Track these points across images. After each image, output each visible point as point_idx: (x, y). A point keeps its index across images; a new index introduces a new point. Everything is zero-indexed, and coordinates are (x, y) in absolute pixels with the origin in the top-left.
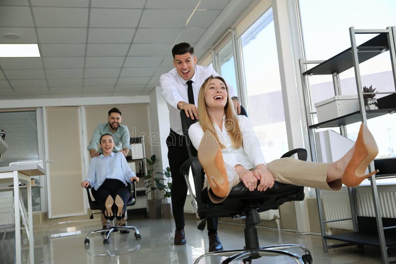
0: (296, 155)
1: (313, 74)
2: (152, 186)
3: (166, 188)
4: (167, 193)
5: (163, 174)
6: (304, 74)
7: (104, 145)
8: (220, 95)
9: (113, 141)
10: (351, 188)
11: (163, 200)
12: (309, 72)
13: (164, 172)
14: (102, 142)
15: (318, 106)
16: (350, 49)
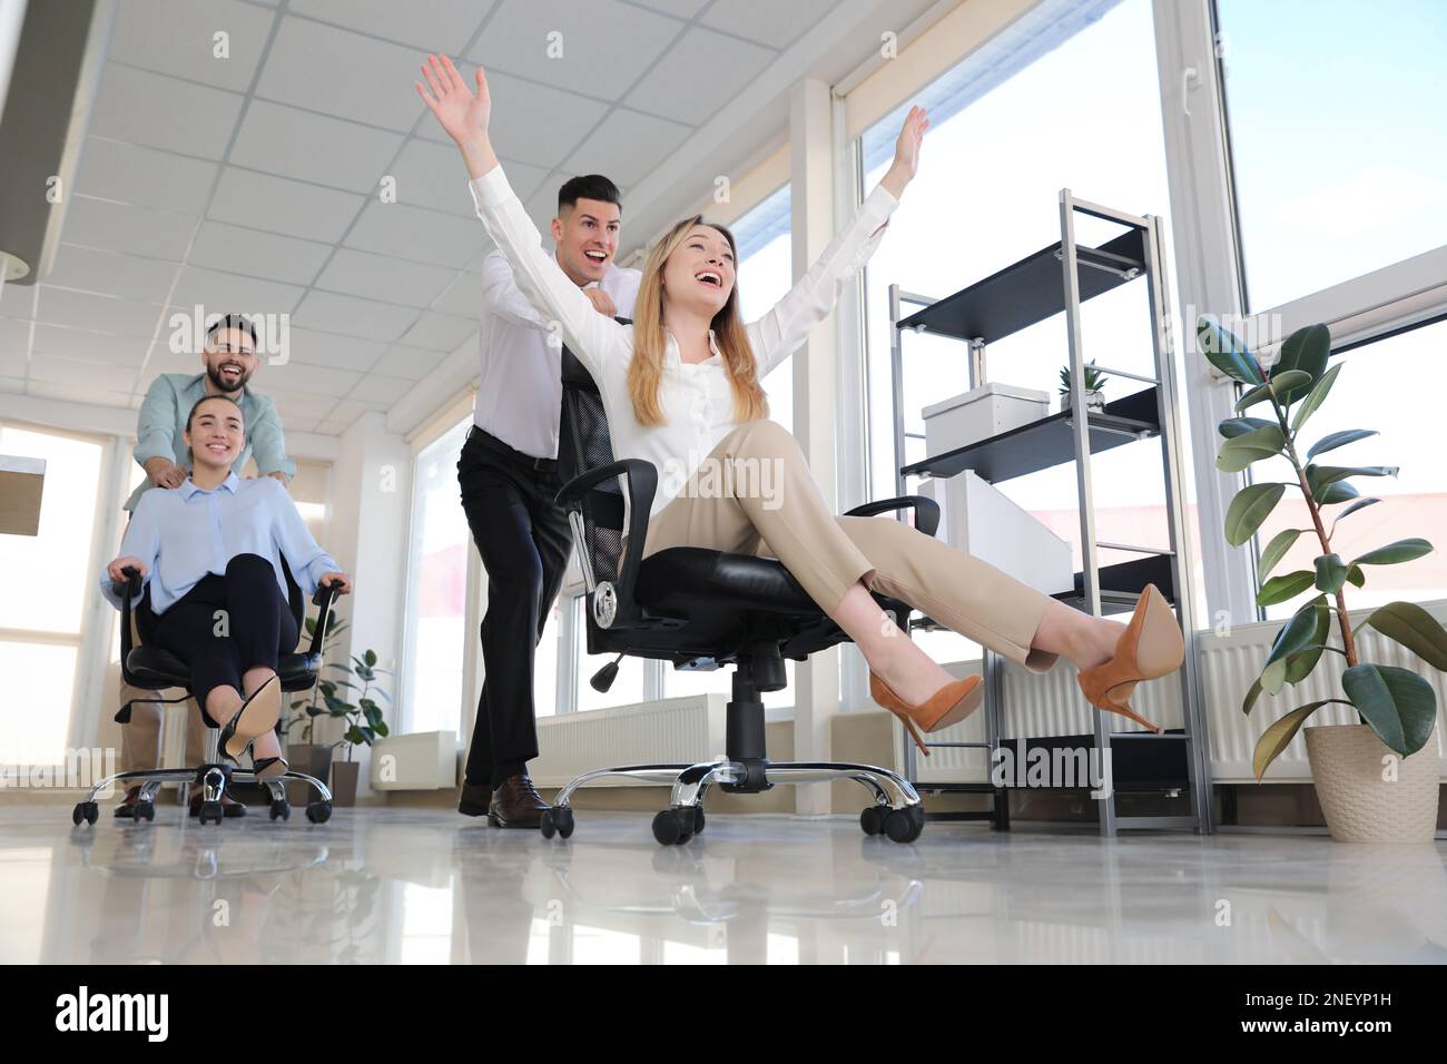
0: (911, 511)
1: (925, 330)
2: (311, 705)
3: (355, 714)
4: (353, 728)
5: (350, 671)
6: (900, 325)
7: (202, 433)
8: (715, 272)
9: (241, 426)
10: (990, 653)
11: (336, 751)
12: (913, 322)
13: (353, 665)
14: (195, 421)
15: (930, 415)
16: (1058, 246)
